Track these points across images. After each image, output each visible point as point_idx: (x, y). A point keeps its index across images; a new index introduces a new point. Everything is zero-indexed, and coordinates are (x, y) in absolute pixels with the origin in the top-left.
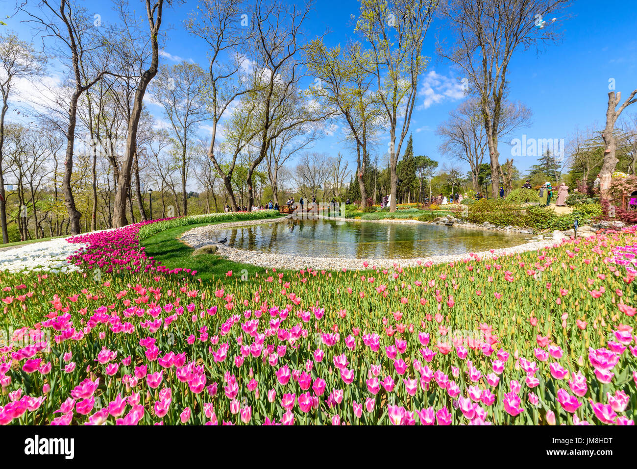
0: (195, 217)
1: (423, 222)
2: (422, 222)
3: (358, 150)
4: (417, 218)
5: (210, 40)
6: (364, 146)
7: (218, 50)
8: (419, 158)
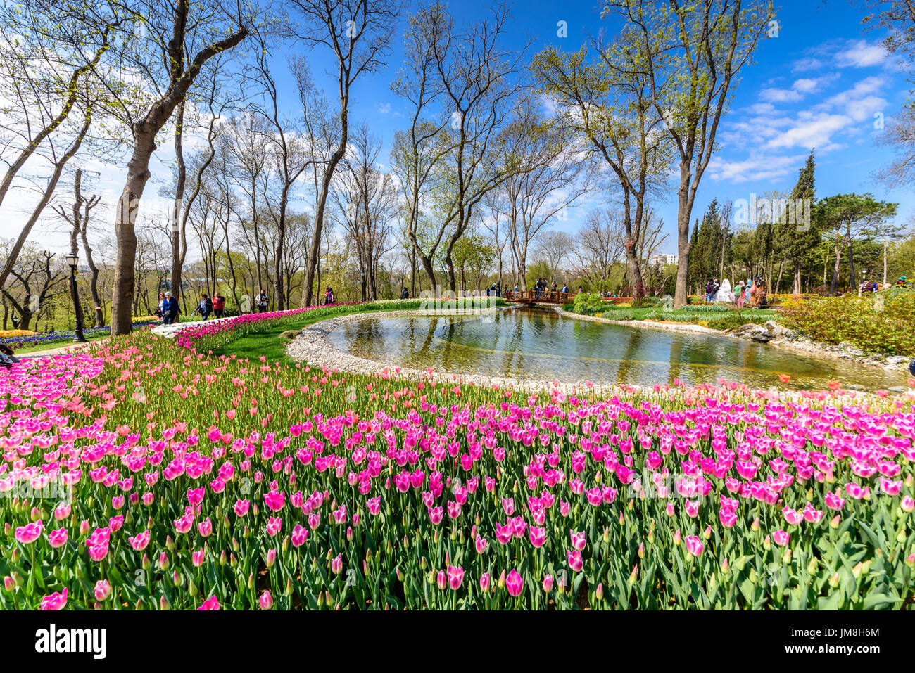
0: (377, 302)
1: (715, 331)
2: (713, 331)
3: (627, 203)
4: (706, 323)
5: (413, 97)
6: (640, 196)
7: (421, 105)
8: (835, 202)
